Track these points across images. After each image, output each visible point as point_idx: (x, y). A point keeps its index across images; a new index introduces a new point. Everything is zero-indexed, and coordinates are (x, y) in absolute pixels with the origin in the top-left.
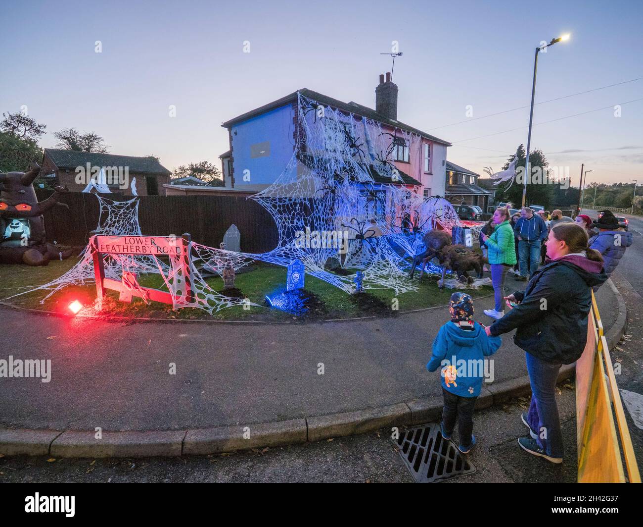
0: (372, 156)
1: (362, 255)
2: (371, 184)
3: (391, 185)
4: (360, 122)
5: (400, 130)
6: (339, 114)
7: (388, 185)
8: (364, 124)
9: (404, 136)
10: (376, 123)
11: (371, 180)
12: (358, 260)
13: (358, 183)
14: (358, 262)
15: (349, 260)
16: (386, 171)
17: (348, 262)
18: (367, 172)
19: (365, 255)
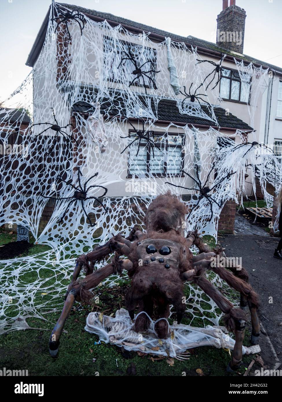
0: (174, 87)
1: (68, 225)
2: (150, 121)
3: (190, 126)
4: (160, 44)
5: (233, 59)
6: (122, 32)
7: (184, 125)
8: (167, 47)
9: (239, 67)
10: (189, 47)
11: (153, 117)
12: (59, 233)
13: (122, 119)
14: (56, 236)
15: (50, 230)
16: (194, 110)
17: (46, 234)
18: (150, 107)
19: (72, 225)
